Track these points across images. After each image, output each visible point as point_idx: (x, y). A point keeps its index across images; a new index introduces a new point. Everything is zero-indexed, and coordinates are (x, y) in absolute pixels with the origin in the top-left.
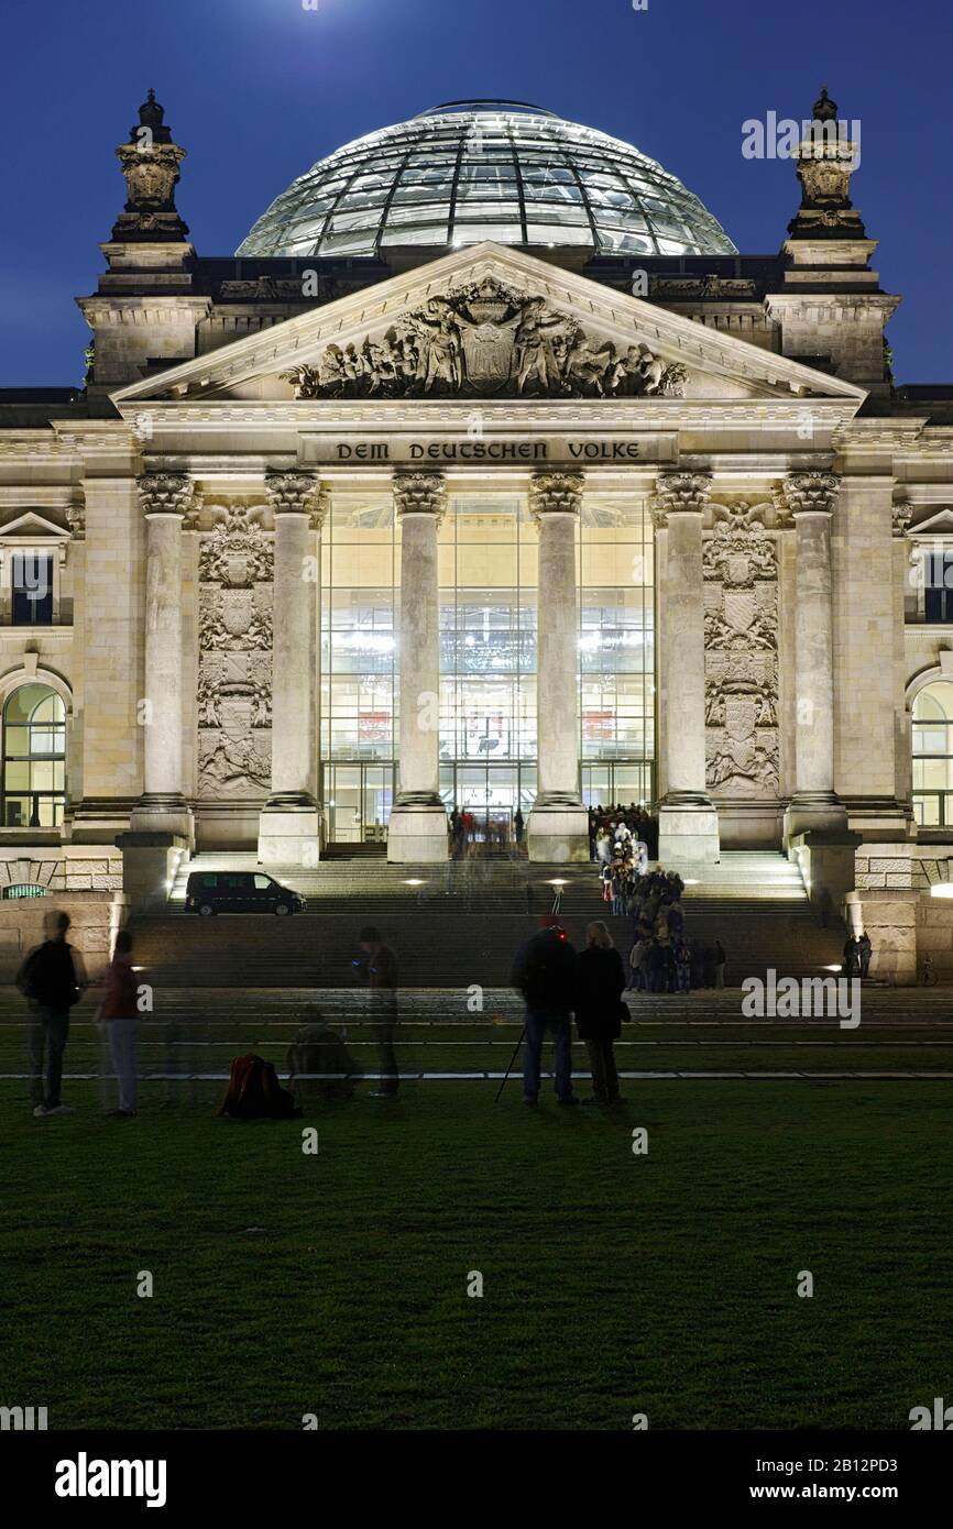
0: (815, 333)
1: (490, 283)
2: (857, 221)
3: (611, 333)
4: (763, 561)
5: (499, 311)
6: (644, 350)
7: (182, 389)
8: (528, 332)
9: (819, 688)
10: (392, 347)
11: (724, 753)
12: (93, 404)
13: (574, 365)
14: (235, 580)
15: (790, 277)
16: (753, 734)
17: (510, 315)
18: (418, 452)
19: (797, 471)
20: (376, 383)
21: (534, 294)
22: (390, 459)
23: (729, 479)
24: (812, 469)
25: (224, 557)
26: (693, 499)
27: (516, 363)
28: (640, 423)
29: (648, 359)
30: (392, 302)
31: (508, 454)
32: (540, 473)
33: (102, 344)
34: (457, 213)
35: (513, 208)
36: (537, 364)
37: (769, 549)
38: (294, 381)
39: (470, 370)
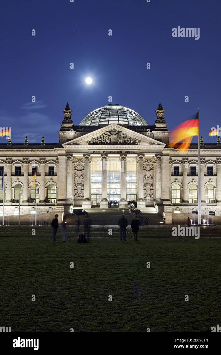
0: (159, 136)
1: (114, 129)
2: (164, 121)
3: (131, 136)
4: (151, 167)
5: (115, 133)
6: (135, 138)
7: (72, 144)
8: (119, 136)
9: (159, 185)
10: (101, 138)
11: (146, 193)
12: (59, 145)
13: (126, 140)
14: (79, 170)
15: (155, 128)
16: (150, 191)
17: (117, 134)
18: (104, 152)
19: (156, 155)
20: (99, 143)
21: (120, 131)
22: (101, 153)
23: (147, 156)
24: (158, 155)
25: (78, 166)
26: (142, 159)
27: (118, 140)
28: (135, 148)
29: (136, 140)
30: (101, 132)
31: (117, 153)
32: (121, 155)
33: (61, 137)
34: (110, 120)
35: (117, 119)
36: (121, 140)
37: (152, 166)
38: (87, 142)
39: (111, 141)
